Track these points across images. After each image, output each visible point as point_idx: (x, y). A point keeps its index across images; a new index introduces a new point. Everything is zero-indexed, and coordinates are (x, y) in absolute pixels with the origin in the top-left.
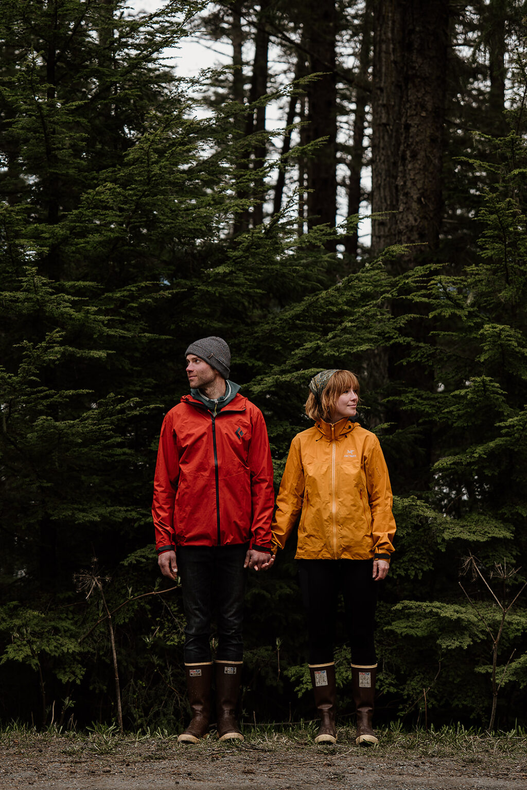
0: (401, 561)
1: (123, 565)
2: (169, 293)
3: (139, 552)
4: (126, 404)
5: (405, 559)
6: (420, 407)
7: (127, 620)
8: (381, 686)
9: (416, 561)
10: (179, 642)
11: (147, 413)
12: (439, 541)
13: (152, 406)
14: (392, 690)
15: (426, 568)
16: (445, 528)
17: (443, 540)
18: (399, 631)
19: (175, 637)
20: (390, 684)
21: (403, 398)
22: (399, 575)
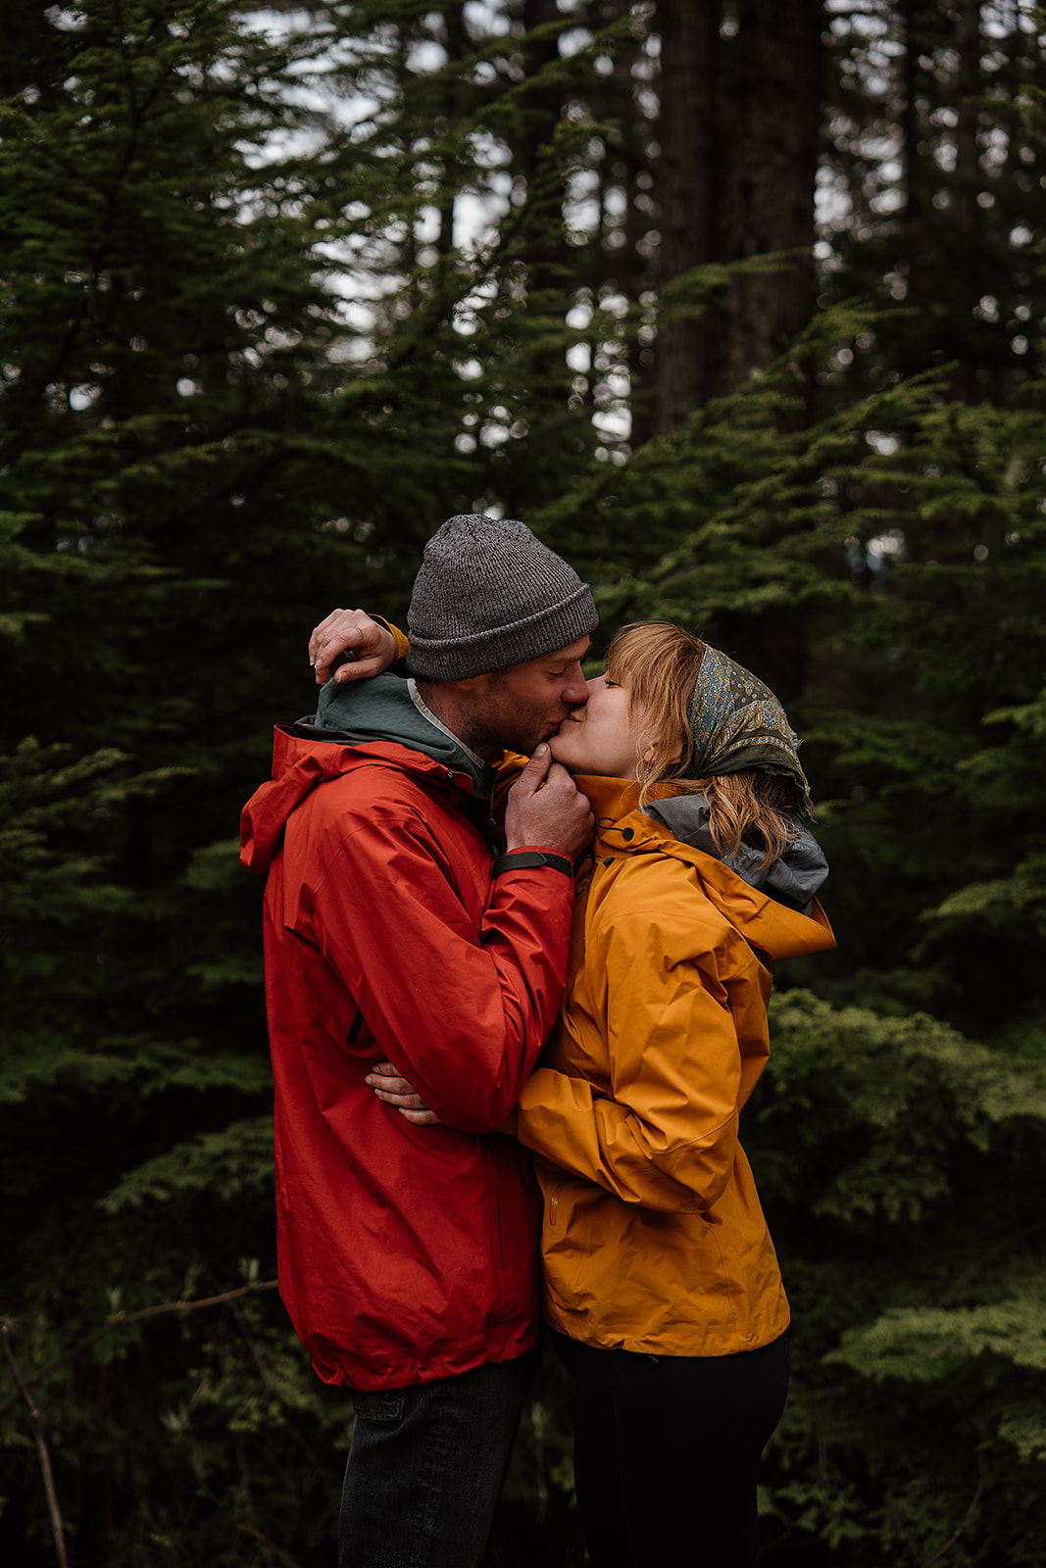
0: (862, 1171)
1: (103, 1210)
2: (210, 452)
3: (151, 1170)
4: (83, 768)
5: (874, 1165)
6: (880, 756)
7: (122, 1353)
8: (821, 1522)
9: (902, 1170)
10: (262, 1425)
11: (151, 792)
12: (970, 1118)
13: (163, 773)
14: (853, 1531)
15: (930, 1190)
16: (982, 1084)
17: (981, 1116)
18: (866, 1370)
19: (252, 1403)
20: (846, 1515)
21: (837, 737)
22: (859, 1213)
